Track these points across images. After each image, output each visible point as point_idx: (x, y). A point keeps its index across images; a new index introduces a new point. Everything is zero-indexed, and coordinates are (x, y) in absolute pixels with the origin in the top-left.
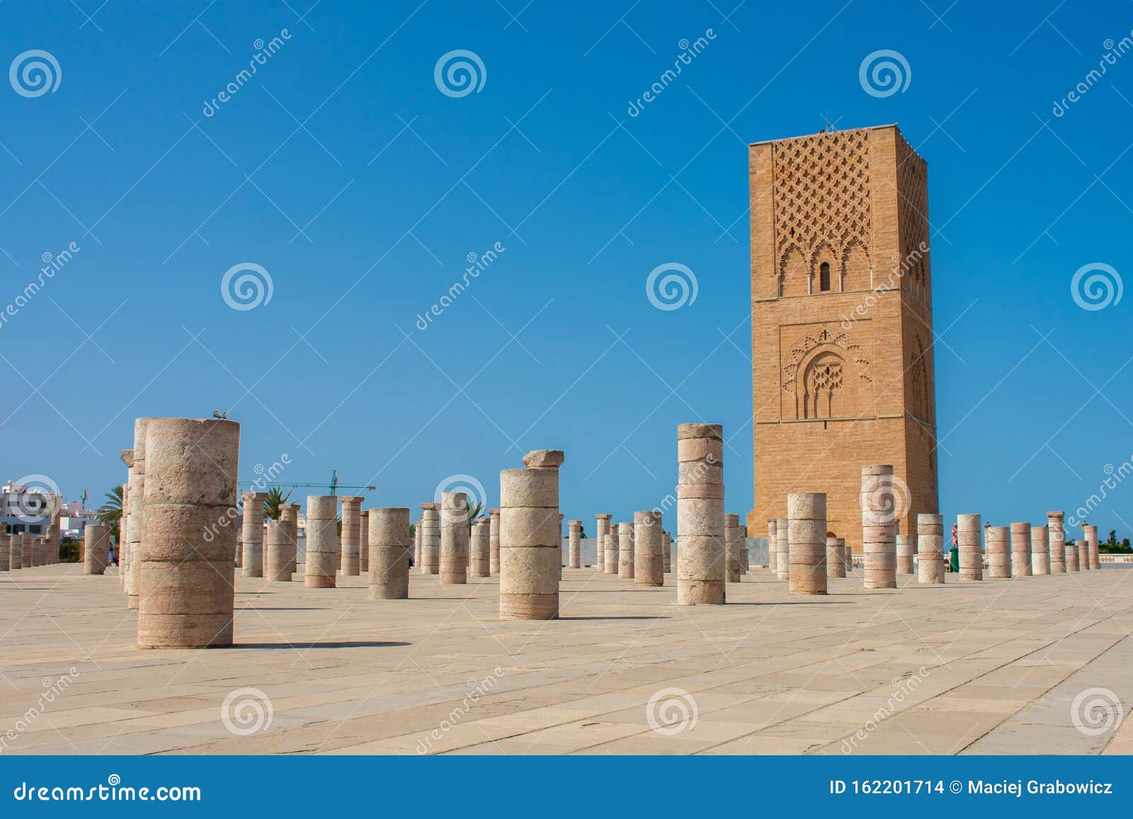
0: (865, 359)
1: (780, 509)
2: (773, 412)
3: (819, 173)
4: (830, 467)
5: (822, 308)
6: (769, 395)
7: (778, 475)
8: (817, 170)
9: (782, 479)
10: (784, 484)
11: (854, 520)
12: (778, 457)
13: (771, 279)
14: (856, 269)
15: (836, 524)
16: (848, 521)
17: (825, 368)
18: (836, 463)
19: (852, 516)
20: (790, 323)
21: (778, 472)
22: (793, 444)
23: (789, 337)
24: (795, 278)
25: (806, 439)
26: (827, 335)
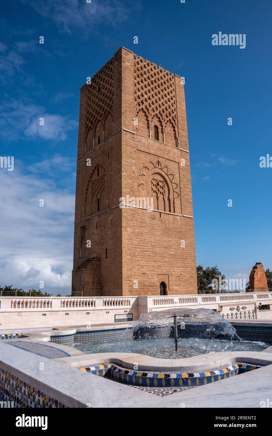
1: (138, 265)
4: (163, 241)
5: (158, 148)
7: (136, 242)
9: (138, 245)
10: (140, 248)
11: (175, 274)
12: (136, 230)
15: (166, 277)
18: (166, 239)
19: (174, 272)
21: (136, 240)
22: (144, 223)
23: (141, 158)
24: (143, 127)
25: (151, 222)
26: (159, 163)
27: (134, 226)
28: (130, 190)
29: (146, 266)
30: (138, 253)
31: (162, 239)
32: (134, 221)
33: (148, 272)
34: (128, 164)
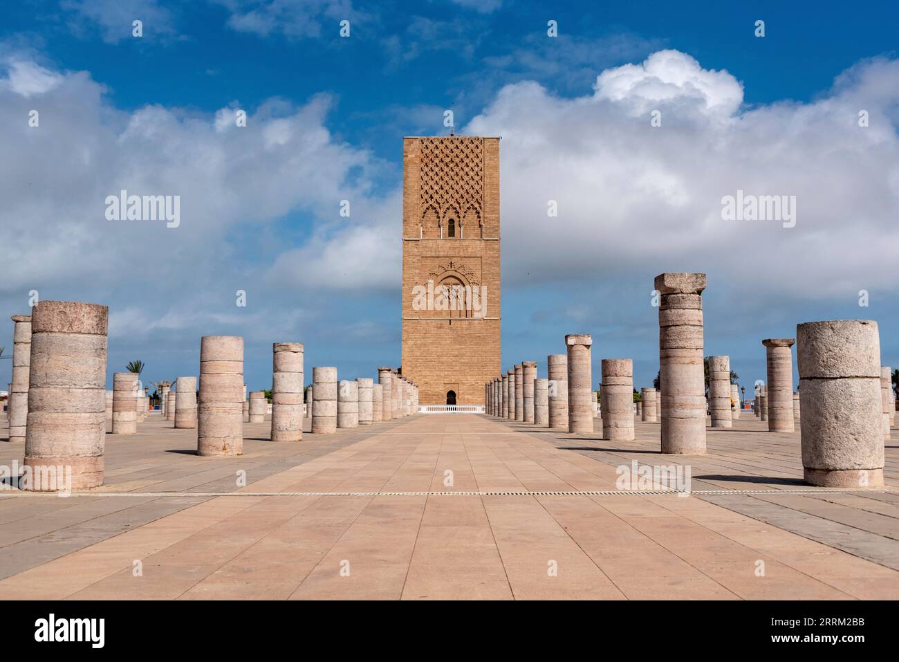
3: (451, 162)
5: (450, 248)
8: (449, 159)
10: (422, 359)
13: (416, 226)
15: (455, 386)
16: (463, 384)
18: (458, 347)
19: (466, 381)
20: (428, 256)
22: (429, 334)
23: (427, 265)
25: (437, 331)
26: (452, 265)
29: (430, 376)
31: (451, 347)
32: (416, 333)
33: (432, 382)
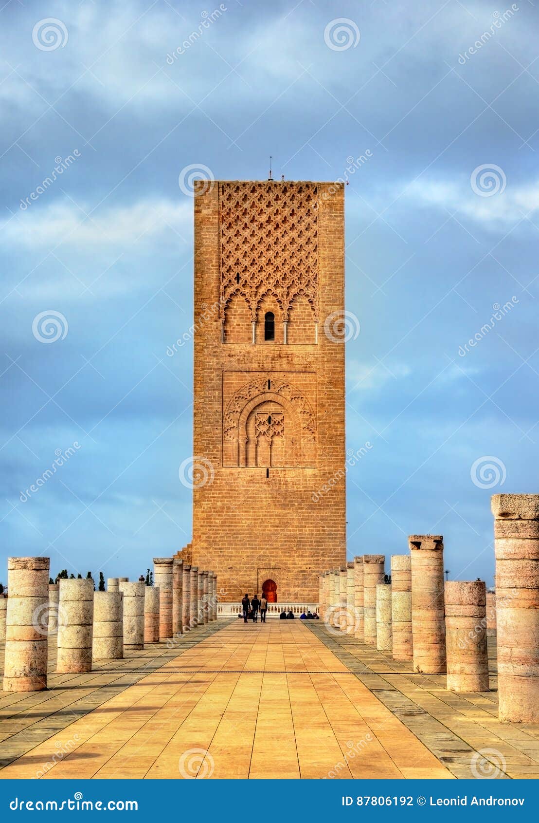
0: (309, 411)
1: (220, 556)
2: (214, 458)
3: (267, 222)
4: (270, 516)
5: (267, 357)
6: (209, 440)
7: (217, 521)
8: (265, 218)
9: (222, 526)
10: (223, 530)
11: (294, 568)
12: (219, 503)
13: (215, 323)
14: (300, 322)
15: (276, 572)
16: (288, 570)
17: (267, 417)
18: (278, 511)
19: (292, 564)
20: (233, 369)
21: (218, 519)
22: (235, 490)
23: (232, 383)
24: (239, 325)
25: (247, 487)
26: (271, 384)
27: (214, 498)
28: (207, 442)
29: (235, 556)
30: (221, 537)
31: (269, 512)
32: (215, 490)
33: (238, 566)
34: (205, 401)
